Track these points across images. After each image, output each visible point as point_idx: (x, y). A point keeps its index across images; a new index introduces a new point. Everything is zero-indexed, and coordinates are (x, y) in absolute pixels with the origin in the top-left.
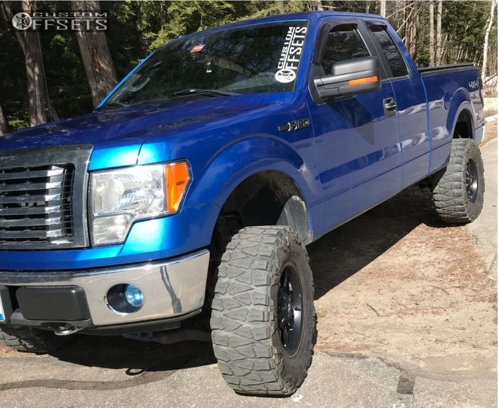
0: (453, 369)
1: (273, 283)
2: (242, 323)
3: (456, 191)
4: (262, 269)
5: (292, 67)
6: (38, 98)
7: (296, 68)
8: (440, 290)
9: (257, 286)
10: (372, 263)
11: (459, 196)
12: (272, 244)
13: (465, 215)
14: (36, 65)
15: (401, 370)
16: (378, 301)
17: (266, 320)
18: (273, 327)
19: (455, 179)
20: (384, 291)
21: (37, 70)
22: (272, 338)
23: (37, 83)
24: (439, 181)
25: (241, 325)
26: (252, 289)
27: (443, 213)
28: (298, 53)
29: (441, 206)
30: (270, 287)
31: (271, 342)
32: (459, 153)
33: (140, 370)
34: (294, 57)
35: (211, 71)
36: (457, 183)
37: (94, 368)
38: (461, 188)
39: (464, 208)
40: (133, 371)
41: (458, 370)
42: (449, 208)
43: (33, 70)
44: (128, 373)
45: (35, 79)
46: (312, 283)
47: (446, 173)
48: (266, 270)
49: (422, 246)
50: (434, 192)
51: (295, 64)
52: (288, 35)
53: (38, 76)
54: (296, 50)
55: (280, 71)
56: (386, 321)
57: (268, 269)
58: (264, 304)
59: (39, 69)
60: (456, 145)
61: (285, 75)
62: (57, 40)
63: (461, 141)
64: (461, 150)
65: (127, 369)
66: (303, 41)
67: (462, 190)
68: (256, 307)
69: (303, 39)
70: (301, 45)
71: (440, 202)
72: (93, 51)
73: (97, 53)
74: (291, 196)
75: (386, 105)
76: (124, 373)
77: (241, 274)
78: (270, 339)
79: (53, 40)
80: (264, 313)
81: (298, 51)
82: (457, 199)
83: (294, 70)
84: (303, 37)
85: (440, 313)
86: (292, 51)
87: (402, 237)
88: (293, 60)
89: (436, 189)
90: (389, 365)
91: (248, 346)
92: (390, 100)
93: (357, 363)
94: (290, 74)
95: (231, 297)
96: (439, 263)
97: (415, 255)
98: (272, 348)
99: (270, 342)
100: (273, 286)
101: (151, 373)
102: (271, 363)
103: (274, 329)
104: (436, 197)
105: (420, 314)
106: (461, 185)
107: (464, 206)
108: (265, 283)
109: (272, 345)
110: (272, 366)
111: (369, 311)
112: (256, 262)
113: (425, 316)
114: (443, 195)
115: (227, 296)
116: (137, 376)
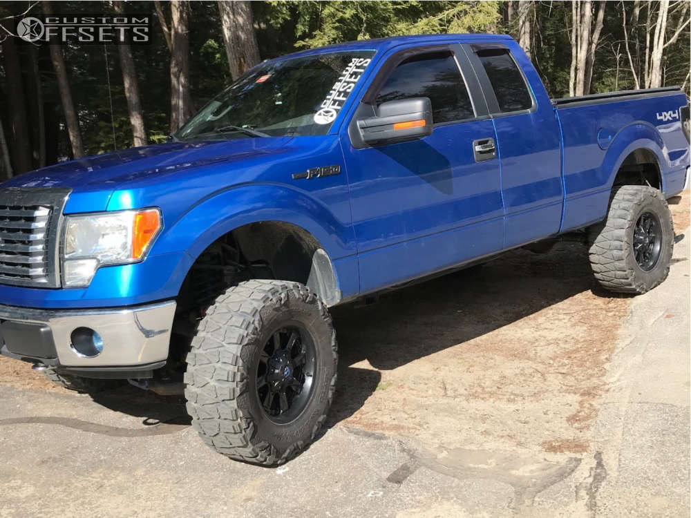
0: (471, 465)
1: (246, 343)
2: (209, 381)
3: (615, 253)
4: (236, 327)
5: (336, 107)
6: (181, 111)
7: (339, 108)
8: (539, 375)
9: (229, 344)
10: (491, 333)
11: (620, 259)
12: (257, 300)
13: (631, 285)
14: (181, 74)
15: (412, 456)
16: (458, 379)
17: (230, 380)
18: (238, 389)
19: (614, 238)
20: (475, 368)
21: (182, 80)
22: (237, 400)
23: (181, 95)
24: (596, 239)
25: (208, 383)
26: (223, 346)
27: (602, 279)
28: (348, 90)
29: (598, 271)
30: (241, 346)
31: (236, 404)
32: (624, 204)
33: (158, 421)
34: (342, 94)
35: (280, 103)
36: (617, 243)
37: (119, 414)
38: (622, 250)
39: (626, 275)
40: (151, 421)
41: (476, 466)
42: (610, 274)
43: (178, 80)
44: (145, 423)
45: (179, 90)
46: (334, 348)
47: (605, 229)
48: (240, 327)
49: (564, 319)
50: (590, 252)
51: (341, 103)
52: (347, 68)
53: (183, 87)
54: (349, 86)
55: (321, 111)
56: (448, 403)
57: (243, 326)
58: (230, 362)
59: (185, 78)
60: (624, 194)
61: (325, 115)
62: (210, 46)
63: (632, 189)
64: (628, 200)
65: (145, 418)
66: (359, 76)
67: (623, 252)
68: (223, 366)
69: (360, 73)
70: (356, 80)
71: (597, 265)
72: (240, 60)
73: (245, 62)
74: (316, 249)
75: (476, 147)
76: (141, 422)
77: (216, 330)
78: (235, 401)
79: (205, 45)
80: (228, 373)
81: (349, 88)
82: (617, 263)
83: (336, 110)
84: (362, 71)
85: (517, 401)
86: (344, 87)
87: (550, 305)
88: (341, 98)
89: (592, 248)
90: (404, 450)
91: (213, 405)
92: (487, 142)
93: (369, 442)
94: (331, 114)
95: (204, 352)
96: (566, 341)
97: (546, 329)
98: (236, 410)
99: (234, 404)
100: (246, 345)
101: (166, 425)
102: (235, 426)
103: (240, 390)
104: (592, 258)
105: (492, 400)
106: (621, 245)
107: (626, 273)
108: (235, 341)
109: (236, 407)
110: (236, 429)
111: (439, 389)
112: (234, 319)
113: (497, 403)
114: (600, 256)
115: (201, 351)
116: (151, 426)
